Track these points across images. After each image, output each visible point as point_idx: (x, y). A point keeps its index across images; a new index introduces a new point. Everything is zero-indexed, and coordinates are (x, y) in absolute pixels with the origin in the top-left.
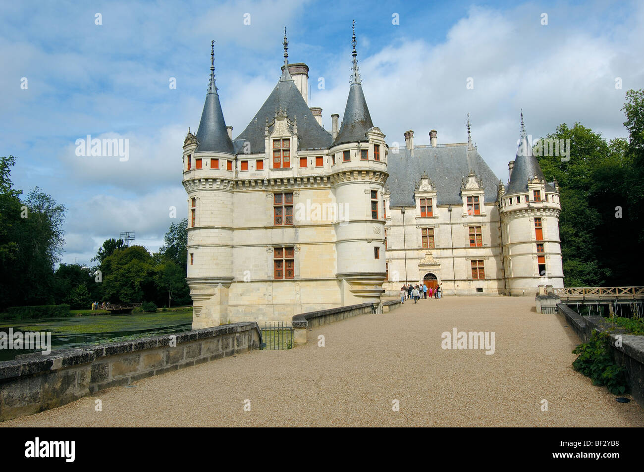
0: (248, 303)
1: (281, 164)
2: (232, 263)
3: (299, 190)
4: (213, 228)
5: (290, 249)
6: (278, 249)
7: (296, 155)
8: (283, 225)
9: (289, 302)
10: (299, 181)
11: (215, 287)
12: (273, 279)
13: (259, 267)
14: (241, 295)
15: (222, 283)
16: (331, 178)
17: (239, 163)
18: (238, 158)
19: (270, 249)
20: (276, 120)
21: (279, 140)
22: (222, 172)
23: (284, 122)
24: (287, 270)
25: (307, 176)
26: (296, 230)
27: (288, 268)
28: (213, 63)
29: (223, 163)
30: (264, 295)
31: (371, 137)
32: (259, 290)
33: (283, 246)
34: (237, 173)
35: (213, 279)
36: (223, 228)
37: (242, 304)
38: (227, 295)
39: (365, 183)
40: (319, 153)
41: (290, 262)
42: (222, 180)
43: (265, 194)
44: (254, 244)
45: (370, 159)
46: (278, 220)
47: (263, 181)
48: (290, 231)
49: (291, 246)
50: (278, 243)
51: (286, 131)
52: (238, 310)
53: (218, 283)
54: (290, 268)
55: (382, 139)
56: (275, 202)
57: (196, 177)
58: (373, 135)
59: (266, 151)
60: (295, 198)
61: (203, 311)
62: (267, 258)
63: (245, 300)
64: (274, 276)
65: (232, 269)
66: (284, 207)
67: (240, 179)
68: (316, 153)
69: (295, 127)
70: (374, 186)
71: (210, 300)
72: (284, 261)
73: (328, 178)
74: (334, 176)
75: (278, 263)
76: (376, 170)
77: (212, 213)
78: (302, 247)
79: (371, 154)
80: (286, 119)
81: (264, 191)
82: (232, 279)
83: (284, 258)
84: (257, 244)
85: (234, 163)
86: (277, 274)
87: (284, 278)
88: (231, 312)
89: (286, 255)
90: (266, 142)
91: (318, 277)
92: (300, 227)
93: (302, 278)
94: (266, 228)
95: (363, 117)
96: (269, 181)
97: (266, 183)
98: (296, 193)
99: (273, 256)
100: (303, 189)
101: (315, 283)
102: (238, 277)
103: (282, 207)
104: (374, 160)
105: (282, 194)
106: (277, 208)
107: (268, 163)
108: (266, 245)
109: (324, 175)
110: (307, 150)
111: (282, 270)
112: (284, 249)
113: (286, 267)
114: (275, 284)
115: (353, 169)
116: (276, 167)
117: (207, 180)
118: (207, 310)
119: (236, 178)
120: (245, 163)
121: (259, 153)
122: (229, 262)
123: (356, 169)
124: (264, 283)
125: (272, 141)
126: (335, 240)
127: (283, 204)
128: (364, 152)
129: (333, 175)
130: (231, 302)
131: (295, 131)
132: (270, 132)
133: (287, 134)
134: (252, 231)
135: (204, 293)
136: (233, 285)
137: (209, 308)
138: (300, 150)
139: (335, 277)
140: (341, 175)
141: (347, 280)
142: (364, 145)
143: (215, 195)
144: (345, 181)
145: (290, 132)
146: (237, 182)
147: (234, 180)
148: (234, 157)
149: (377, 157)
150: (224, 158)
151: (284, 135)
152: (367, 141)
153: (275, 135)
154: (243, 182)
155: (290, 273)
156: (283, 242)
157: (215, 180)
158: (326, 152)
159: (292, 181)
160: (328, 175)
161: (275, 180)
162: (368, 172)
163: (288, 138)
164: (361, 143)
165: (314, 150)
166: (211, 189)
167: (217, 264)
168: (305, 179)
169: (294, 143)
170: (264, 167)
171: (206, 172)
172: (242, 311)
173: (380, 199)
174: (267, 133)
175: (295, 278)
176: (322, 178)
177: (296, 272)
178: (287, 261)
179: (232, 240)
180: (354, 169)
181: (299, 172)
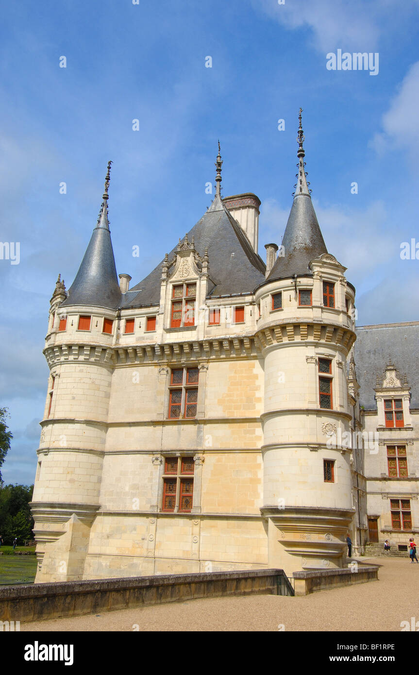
0: (115, 552)
1: (182, 321)
2: (100, 480)
3: (208, 361)
4: (72, 421)
5: (188, 459)
6: (170, 460)
7: (204, 306)
8: (180, 418)
9: (181, 556)
10: (206, 348)
11: (66, 520)
12: (157, 511)
13: (138, 488)
14: (108, 537)
15: (78, 514)
16: (256, 339)
17: (123, 323)
18: (122, 314)
19: (157, 459)
20: (178, 256)
21: (181, 286)
22: (94, 335)
23: (190, 260)
24: (182, 497)
25: (218, 337)
26: (199, 428)
27: (185, 494)
28: (107, 190)
29: (97, 323)
30: (143, 539)
31: (316, 269)
33: (178, 454)
34: (118, 337)
35: (61, 506)
36: (88, 423)
37: (108, 552)
38: (86, 536)
39: (307, 344)
40: (239, 300)
41: (188, 482)
42: (93, 348)
43: (157, 369)
44: (135, 449)
45: (314, 304)
46: (174, 410)
47: (153, 348)
48: (190, 429)
49: (191, 455)
50: (169, 449)
51: (191, 270)
52: (100, 565)
53: (71, 514)
54: (188, 494)
55: (339, 274)
56: (173, 381)
57: (57, 344)
58: (321, 267)
59: (162, 302)
60: (201, 375)
61: (46, 561)
62: (152, 473)
63: (112, 547)
64: (160, 506)
65: (99, 491)
66: (184, 391)
67: (121, 346)
68: (233, 302)
69: (205, 264)
70: (325, 351)
71: (56, 543)
72: (178, 481)
73: (252, 340)
74: (258, 336)
75: (169, 482)
76: (326, 322)
77: (74, 398)
78: (207, 457)
79: (317, 296)
80: (192, 254)
81: (156, 365)
82: (98, 508)
83: (178, 476)
84: (139, 449)
85: (115, 323)
86: (167, 504)
87: (176, 511)
88: (90, 566)
89: (182, 470)
90: (163, 288)
91: (230, 512)
92: (205, 421)
93: (205, 511)
94: (154, 423)
95: (308, 241)
96: (162, 347)
97: (158, 352)
98: (203, 367)
99: (162, 471)
100: (214, 360)
101: (224, 523)
102: (108, 505)
103: (180, 390)
104: (323, 305)
105: (182, 369)
106: (174, 392)
107: (163, 321)
108: (151, 452)
109: (244, 335)
110: (220, 298)
111: (174, 497)
112: (179, 461)
113: (181, 491)
114: (161, 521)
115: (285, 322)
116: (175, 326)
117: (70, 347)
118: (50, 560)
119: (116, 344)
120: (130, 321)
121: (152, 306)
122: (94, 479)
123: (291, 321)
124: (145, 518)
125: (170, 287)
126: (259, 445)
127: (184, 385)
128: (305, 294)
129: (256, 335)
130: (92, 549)
131: (205, 270)
132: (169, 275)
133: (193, 275)
134: (133, 429)
135: (48, 530)
136: (98, 518)
137: (53, 557)
138: (210, 299)
139: (258, 514)
140: (268, 333)
141: (275, 520)
142: (304, 282)
143: (81, 371)
144: (275, 343)
145: (196, 272)
146: (117, 351)
147: (113, 347)
148: (116, 314)
149: (328, 301)
150: (98, 315)
151: (189, 277)
152: (310, 276)
153: (176, 278)
154: (126, 350)
155: (187, 502)
156: (178, 448)
157: (81, 347)
158: (249, 299)
159: (196, 348)
160: (250, 335)
161: (171, 346)
162: (310, 326)
163: (194, 281)
164: (298, 280)
165: (231, 297)
166: (76, 361)
167: (72, 481)
168: (215, 344)
169: (202, 287)
170: (157, 326)
171: (70, 335)
172: (106, 566)
173: (335, 372)
174: (164, 276)
175: (194, 512)
176: (241, 341)
177: (195, 502)
178: (183, 480)
179: (104, 442)
180: (288, 321)
181: (206, 333)
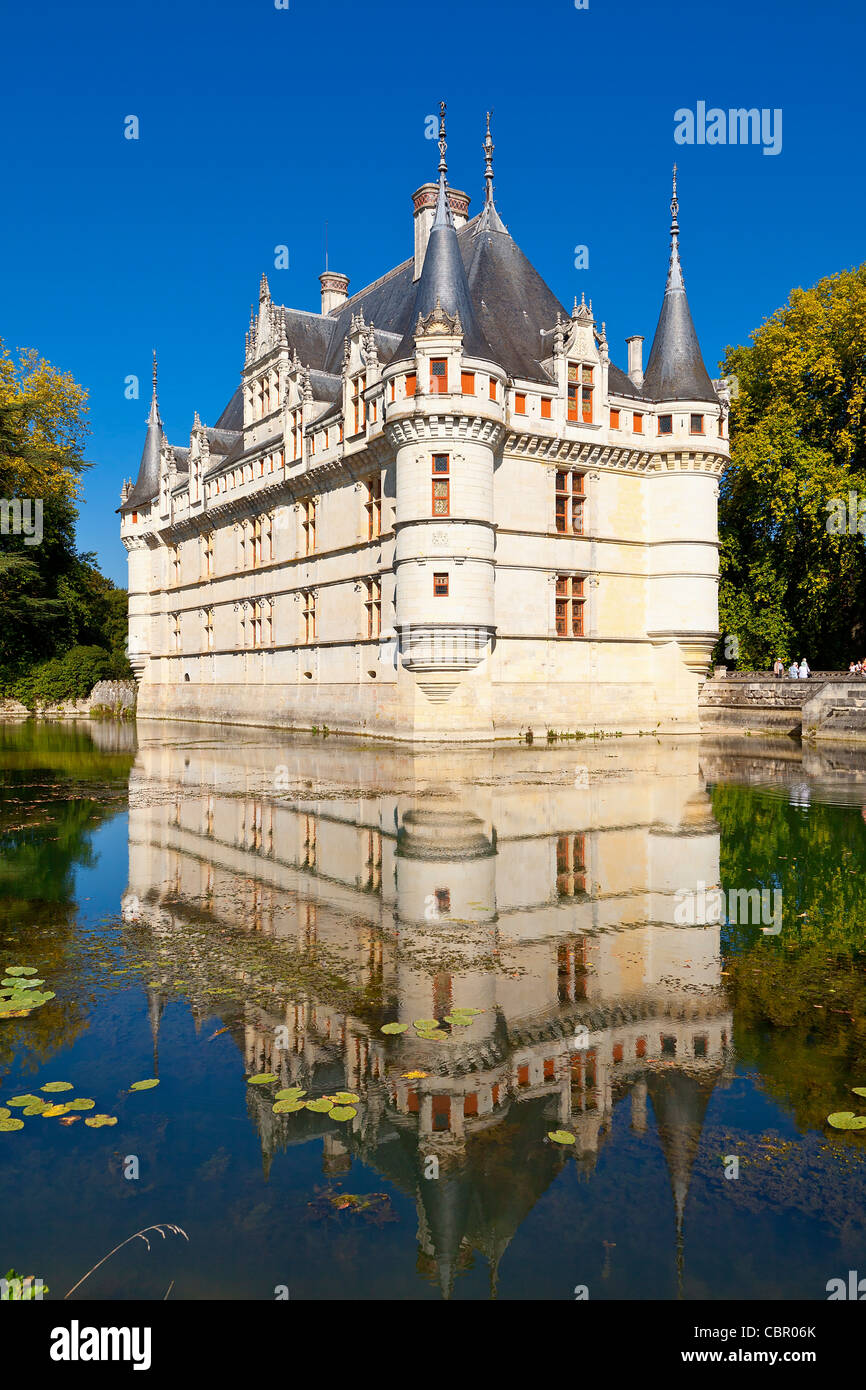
0: (517, 679)
1: (580, 416)
3: (595, 469)
4: (486, 524)
5: (580, 580)
6: (562, 578)
7: (604, 402)
8: (570, 533)
9: (580, 679)
10: (607, 453)
12: (554, 634)
14: (506, 664)
16: (655, 458)
17: (512, 397)
18: (512, 385)
19: (550, 578)
20: (575, 322)
21: (578, 365)
23: (589, 332)
24: (574, 620)
25: (622, 446)
27: (575, 615)
30: (544, 664)
32: (534, 654)
33: (571, 574)
34: (507, 413)
37: (509, 680)
40: (639, 406)
43: (543, 468)
44: (527, 564)
46: (561, 523)
47: (550, 441)
48: (579, 547)
49: (581, 576)
50: (563, 567)
51: (590, 349)
52: (502, 693)
54: (578, 616)
56: (558, 486)
59: (559, 382)
60: (592, 485)
61: (462, 691)
62: (546, 594)
63: (513, 673)
64: (555, 629)
66: (569, 499)
67: (512, 428)
69: (605, 346)
71: (471, 673)
72: (569, 603)
73: (650, 457)
75: (561, 604)
78: (594, 578)
80: (591, 325)
81: (544, 462)
83: (569, 597)
84: (532, 565)
86: (561, 626)
87: (569, 634)
89: (573, 591)
90: (561, 364)
92: (600, 540)
93: (594, 635)
96: (560, 443)
97: (555, 446)
98: (589, 476)
99: (555, 592)
101: (616, 645)
102: (501, 627)
103: (567, 498)
105: (566, 473)
106: (561, 500)
107: (563, 408)
108: (549, 570)
109: (643, 449)
110: (622, 396)
111: (567, 620)
112: (570, 580)
113: (573, 612)
114: (557, 644)
116: (573, 417)
117: (484, 421)
119: (506, 421)
120: (521, 398)
121: (547, 383)
125: (566, 363)
126: (646, 570)
127: (569, 493)
131: (606, 354)
132: (566, 345)
133: (591, 356)
136: (497, 642)
137: (472, 687)
138: (612, 393)
139: (647, 637)
141: (679, 642)
145: (596, 354)
146: (508, 435)
151: (586, 357)
153: (572, 353)
154: (518, 436)
155: (580, 625)
156: (570, 566)
159: (596, 452)
161: (571, 444)
163: (591, 364)
168: (616, 452)
169: (601, 376)
170: (553, 413)
172: (510, 694)
174: (559, 346)
175: (587, 635)
176: (640, 455)
177: (587, 625)
178: (574, 602)
181: (608, 436)
